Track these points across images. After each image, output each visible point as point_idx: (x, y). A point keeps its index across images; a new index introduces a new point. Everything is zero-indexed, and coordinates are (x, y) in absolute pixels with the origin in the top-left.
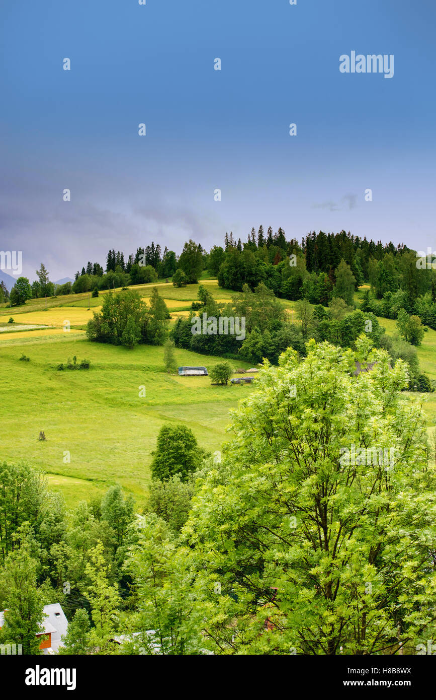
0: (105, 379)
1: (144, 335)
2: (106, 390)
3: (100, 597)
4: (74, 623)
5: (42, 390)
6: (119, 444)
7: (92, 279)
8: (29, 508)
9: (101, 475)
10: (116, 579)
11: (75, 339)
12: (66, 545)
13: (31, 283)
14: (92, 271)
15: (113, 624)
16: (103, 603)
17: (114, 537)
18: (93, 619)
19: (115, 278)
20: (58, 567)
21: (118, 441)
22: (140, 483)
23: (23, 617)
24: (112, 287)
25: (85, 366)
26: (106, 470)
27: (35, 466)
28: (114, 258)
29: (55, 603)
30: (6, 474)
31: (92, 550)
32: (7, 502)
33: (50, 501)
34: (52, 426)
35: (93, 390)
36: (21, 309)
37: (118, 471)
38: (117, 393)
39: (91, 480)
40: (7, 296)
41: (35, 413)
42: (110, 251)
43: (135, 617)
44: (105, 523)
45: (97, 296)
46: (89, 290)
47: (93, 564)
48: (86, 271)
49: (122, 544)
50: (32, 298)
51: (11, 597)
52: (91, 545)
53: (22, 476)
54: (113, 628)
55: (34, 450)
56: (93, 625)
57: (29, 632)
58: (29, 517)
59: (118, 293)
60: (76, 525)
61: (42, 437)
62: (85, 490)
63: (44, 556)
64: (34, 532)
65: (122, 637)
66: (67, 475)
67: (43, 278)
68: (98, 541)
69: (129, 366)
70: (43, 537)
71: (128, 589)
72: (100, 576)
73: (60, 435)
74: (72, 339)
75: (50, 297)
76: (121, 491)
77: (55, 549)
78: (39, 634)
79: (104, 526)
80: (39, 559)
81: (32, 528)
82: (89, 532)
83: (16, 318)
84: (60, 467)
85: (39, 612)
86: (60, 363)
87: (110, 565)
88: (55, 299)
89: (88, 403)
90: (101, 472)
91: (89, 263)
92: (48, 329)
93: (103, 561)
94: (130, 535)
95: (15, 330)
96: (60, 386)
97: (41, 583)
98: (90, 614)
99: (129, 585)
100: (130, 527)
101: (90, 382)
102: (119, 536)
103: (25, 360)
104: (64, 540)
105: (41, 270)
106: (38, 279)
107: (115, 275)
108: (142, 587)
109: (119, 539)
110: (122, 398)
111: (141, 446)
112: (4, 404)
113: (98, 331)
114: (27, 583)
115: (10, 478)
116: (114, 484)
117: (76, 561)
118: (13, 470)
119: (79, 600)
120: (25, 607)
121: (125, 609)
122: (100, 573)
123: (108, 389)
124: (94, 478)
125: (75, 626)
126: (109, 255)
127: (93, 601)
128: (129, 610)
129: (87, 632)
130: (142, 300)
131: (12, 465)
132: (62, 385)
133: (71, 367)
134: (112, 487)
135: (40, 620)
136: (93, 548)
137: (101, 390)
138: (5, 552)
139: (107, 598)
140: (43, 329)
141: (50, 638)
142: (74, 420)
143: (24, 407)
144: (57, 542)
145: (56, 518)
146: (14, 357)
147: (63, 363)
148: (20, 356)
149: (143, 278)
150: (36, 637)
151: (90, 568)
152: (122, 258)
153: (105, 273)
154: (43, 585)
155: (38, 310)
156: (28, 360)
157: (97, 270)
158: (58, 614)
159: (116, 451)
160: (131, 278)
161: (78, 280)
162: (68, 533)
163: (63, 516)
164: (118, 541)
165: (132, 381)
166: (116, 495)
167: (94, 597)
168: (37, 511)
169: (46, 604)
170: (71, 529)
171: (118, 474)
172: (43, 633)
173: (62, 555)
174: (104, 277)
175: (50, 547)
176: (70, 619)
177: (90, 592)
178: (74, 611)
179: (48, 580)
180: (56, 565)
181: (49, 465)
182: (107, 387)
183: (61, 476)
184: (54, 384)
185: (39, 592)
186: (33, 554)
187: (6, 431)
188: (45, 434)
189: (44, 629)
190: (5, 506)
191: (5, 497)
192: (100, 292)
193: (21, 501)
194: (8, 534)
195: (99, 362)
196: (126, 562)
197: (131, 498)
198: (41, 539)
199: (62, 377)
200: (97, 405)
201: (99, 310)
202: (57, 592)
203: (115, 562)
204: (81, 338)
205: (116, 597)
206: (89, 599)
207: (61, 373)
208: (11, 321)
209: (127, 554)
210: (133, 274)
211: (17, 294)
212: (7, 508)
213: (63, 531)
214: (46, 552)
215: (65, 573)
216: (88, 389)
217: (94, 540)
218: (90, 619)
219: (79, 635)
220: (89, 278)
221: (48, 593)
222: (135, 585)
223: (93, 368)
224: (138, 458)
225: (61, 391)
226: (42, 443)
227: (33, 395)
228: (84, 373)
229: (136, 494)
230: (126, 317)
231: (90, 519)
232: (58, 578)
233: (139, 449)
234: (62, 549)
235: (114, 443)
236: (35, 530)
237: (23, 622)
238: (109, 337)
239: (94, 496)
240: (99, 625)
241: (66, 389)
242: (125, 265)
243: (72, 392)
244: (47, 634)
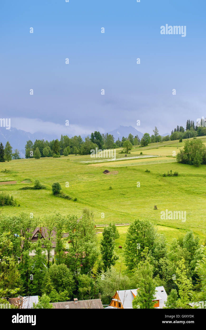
0: (185, 181)
1: (204, 160)
2: (186, 186)
3: (183, 284)
4: (170, 296)
5: (156, 186)
6: (192, 212)
7: (179, 134)
8: (149, 241)
9: (184, 226)
10: (190, 275)
11: (171, 162)
12: (167, 259)
13: (150, 136)
14: (179, 130)
15: (189, 297)
16: (184, 287)
17: (189, 256)
18: (179, 294)
19: (190, 133)
20: (163, 269)
21: (191, 210)
22: (202, 230)
23: (146, 292)
24: (188, 138)
25: (176, 175)
26: (186, 224)
27: (152, 222)
28: (190, 124)
29: (161, 286)
30: (139, 225)
31: (179, 261)
32: (139, 238)
33: (159, 238)
34: (160, 203)
35: (180, 186)
36: (146, 148)
37: (191, 225)
38: (191, 188)
39: (178, 229)
40: (139, 142)
41: (152, 197)
42: (188, 121)
43: (200, 295)
44: (185, 249)
45: (182, 142)
46: (178, 139)
47: (180, 268)
48: (176, 130)
49: (193, 259)
50: (151, 143)
51: (141, 283)
52: (178, 259)
53: (146, 226)
54: (188, 299)
55: (152, 214)
56: (179, 297)
57: (149, 299)
58: (149, 245)
59: (192, 141)
60: (171, 250)
61: (156, 208)
62: (176, 233)
63: (156, 264)
64: (151, 252)
65: (193, 303)
66: (167, 226)
67: (156, 134)
68: (182, 257)
69: (197, 175)
70: (156, 255)
71: (196, 281)
72: (183, 274)
73: (164, 207)
74: (170, 162)
75: (159, 142)
76: (193, 234)
77: (161, 260)
78: (154, 300)
79: (185, 251)
80: (154, 265)
81: (151, 251)
82: (177, 253)
83: (144, 152)
84: (164, 222)
85: (154, 290)
86: (164, 173)
87: (188, 269)
88: (162, 143)
89: (177, 192)
90: (183, 225)
91: (178, 126)
92: (158, 157)
93: (184, 267)
94: (197, 255)
95: (143, 158)
96: (164, 184)
97: (155, 277)
98: (178, 292)
99: (197, 279)
100: (197, 251)
101: (178, 182)
102: (192, 255)
103: (147, 171)
104: (166, 257)
105: (155, 130)
106: (154, 134)
107: (190, 132)
108: (204, 280)
109: (191, 257)
110: (193, 190)
111: (202, 213)
112: (138, 192)
113: (182, 158)
114: (148, 276)
115: (141, 227)
116: (190, 231)
117: (171, 267)
118: (142, 223)
119: (173, 285)
120: (147, 287)
121: (194, 290)
122: (183, 272)
123: (187, 186)
124: (180, 228)
125: (171, 297)
126: (187, 122)
127: (179, 286)
128: (196, 291)
129: (176, 300)
130: (203, 143)
131: (141, 221)
132: (165, 184)
133: (169, 175)
134: (188, 232)
135: (154, 293)
136: (180, 261)
137: (184, 186)
138: (138, 261)
139: (186, 284)
141: (159, 302)
142: (170, 200)
143: (147, 194)
144: (162, 257)
145: (162, 246)
146: (143, 170)
147: (166, 173)
148: (146, 170)
149: (204, 133)
150: (152, 302)
151: (178, 270)
152: (193, 124)
153: (185, 131)
154: (156, 277)
155: (154, 148)
156: (149, 172)
157: (181, 129)
158: (162, 291)
159: (190, 215)
160: (198, 133)
161: (172, 134)
162: (167, 253)
163: (165, 245)
164: (191, 258)
165: (198, 182)
166: (190, 236)
167: (180, 284)
168: (153, 242)
169: (157, 286)
170: (169, 251)
171: (191, 226)
172: (156, 300)
173: (164, 263)
174: (185, 133)
175: (159, 259)
176: (168, 294)
177: (178, 281)
178: (170, 290)
179: (158, 275)
180: (162, 268)
181: (159, 221)
182: (186, 185)
183: (164, 227)
184: (161, 183)
185: (154, 281)
186: (151, 263)
187: (139, 205)
188: (157, 207)
189: (156, 298)
190: (138, 240)
191: (138, 236)
192: (183, 140)
193: (146, 238)
194: (139, 253)
195: (182, 173)
196: (196, 268)
197: (197, 238)
198: (155, 256)
199: (165, 180)
200: (181, 193)
201: (182, 148)
202: (162, 281)
203: (190, 268)
204: (174, 161)
205: (190, 284)
206: (178, 285)
207: (165, 178)
208: (141, 154)
209: (197, 264)
210: (199, 131)
211: (144, 141)
212: (139, 241)
213: (165, 252)
214: (157, 262)
215: (166, 272)
216: (177, 186)
217: (180, 257)
218: (178, 294)
219: (173, 301)
220: (178, 133)
221: (158, 281)
222: (201, 279)
223: (180, 175)
224: (201, 218)
225: (165, 186)
226: (156, 211)
227: (151, 188)
228: (175, 178)
229: (200, 236)
230: (196, 152)
231: (178, 247)
232: (162, 274)
233: (202, 214)
234: (165, 260)
235: (190, 211)
236: (152, 251)
237: (146, 294)
238: (187, 161)
239: (180, 236)
240: (182, 297)
241: (167, 185)
242: (195, 127)
243: (170, 187)
244: (157, 300)
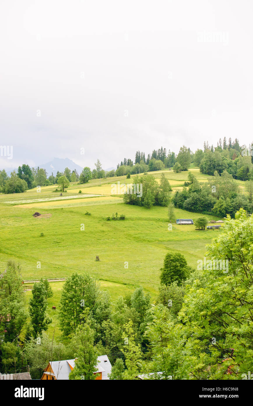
0: (134, 226)
1: (156, 201)
2: (135, 232)
3: (130, 352)
4: (115, 367)
5: (98, 232)
6: (141, 264)
7: (126, 168)
8: (90, 300)
9: (132, 281)
10: (139, 341)
11: (117, 202)
12: (111, 321)
13: (92, 170)
14: (127, 163)
15: (138, 368)
16: (132, 356)
17: (138, 317)
18: (126, 365)
19: (140, 167)
20: (106, 334)
21: (141, 262)
22: (154, 286)
23: (86, 363)
24: (138, 173)
25: (123, 218)
26: (134, 279)
27: (93, 276)
28: (139, 156)
29: (104, 355)
30: (77, 280)
31: (126, 325)
32: (77, 296)
33: (102, 296)
34: (103, 253)
35: (127, 232)
36: (86, 185)
37: (141, 279)
38: (141, 234)
39: (125, 284)
40: (78, 178)
41: (94, 245)
42: (137, 152)
43: (151, 364)
44: (133, 309)
45: (130, 178)
46: (125, 175)
47: (126, 333)
48: (123, 163)
49: (143, 321)
50: (92, 179)
51: (79, 351)
52: (125, 322)
53: (86, 281)
54: (137, 370)
55: (93, 266)
56: (126, 368)
57: (89, 371)
58: (90, 305)
59: (141, 176)
60: (116, 310)
61: (98, 259)
62: (122, 290)
63: (98, 328)
64: (92, 314)
65: (143, 375)
66: (112, 281)
67: (99, 168)
68: (130, 319)
69: (148, 218)
70: (98, 317)
71: (147, 347)
72: (131, 340)
73: (108, 258)
74: (115, 203)
75: (102, 179)
76: (143, 291)
77: (104, 323)
79: (133, 311)
80: (95, 330)
81: (91, 312)
82: (124, 314)
83: (83, 191)
84: (108, 276)
85: (95, 360)
86: (108, 216)
87: (136, 334)
88: (105, 179)
89: (124, 240)
90: (132, 280)
91: (125, 159)
92: (101, 196)
93: (132, 331)
94: (148, 317)
95: (83, 197)
96: (108, 230)
97: (97, 343)
98: (124, 361)
99: (147, 345)
100: (148, 311)
101: (125, 227)
102: (141, 317)
103: (87, 214)
104: (110, 319)
105: (97, 163)
106: (96, 168)
107: (140, 165)
108: (155, 347)
109: (141, 319)
110: (143, 237)
111: (154, 265)
112: (76, 240)
113: (130, 198)
114: (88, 343)
115: (79, 282)
116: (139, 287)
117: (116, 331)
118: (81, 278)
119: (118, 353)
120: (87, 357)
121: (145, 359)
122: (130, 338)
123: (136, 231)
124: (127, 283)
125: (116, 368)
126: (137, 154)
127: (126, 354)
128: (147, 360)
129: (123, 372)
130: (155, 180)
131: (80, 275)
132: (109, 229)
133: (114, 219)
134: (137, 288)
135: (95, 364)
136: (127, 323)
137: (132, 232)
138: (76, 325)
139: (134, 352)
140: (98, 197)
141: (101, 375)
142: (116, 249)
143: (87, 242)
144: (106, 320)
145: (105, 306)
146: (82, 213)
147: (110, 216)
148: (85, 212)
149: (156, 167)
150: (93, 375)
151: (125, 335)
152: (144, 156)
153: (134, 165)
154: (98, 344)
155: (95, 186)
156: (90, 214)
157: (129, 163)
158: (106, 361)
159: (140, 267)
160: (149, 168)
161: (118, 169)
162: (112, 315)
163: (109, 305)
164: (141, 320)
165: (150, 227)
166: (140, 293)
167: (127, 352)
168: (94, 301)
169: (99, 355)
170: (114, 312)
171: (141, 281)
172: (97, 372)
173: (108, 327)
174: (134, 167)
175: (102, 322)
176: (113, 364)
177: (124, 349)
178: (115, 360)
179: (100, 342)
180: (105, 333)
181: (101, 275)
182: (135, 230)
183: (108, 282)
184: (105, 228)
185: (95, 348)
186: (92, 326)
187: (77, 255)
188: (99, 257)
189: (98, 369)
190: (76, 299)
191: (76, 293)
192: (131, 176)
193: (85, 295)
194: (78, 315)
195: (130, 216)
196: (146, 332)
197: (148, 295)
198: (97, 318)
199: (109, 225)
200: (129, 241)
202: (105, 348)
203: (139, 332)
204: (120, 202)
205: (140, 352)
206: (124, 353)
207: (109, 222)
208: (80, 192)
209: (146, 327)
210: (150, 165)
211: (84, 176)
212: (77, 300)
213: (109, 313)
214: (99, 326)
215: (110, 338)
216: (124, 231)
217: (127, 319)
218: (124, 364)
219: (118, 374)
220: (125, 167)
221: (100, 349)
222: (151, 345)
223: (127, 219)
224: (153, 272)
225: (109, 232)
226: (97, 262)
227: (92, 235)
228: (122, 222)
229: (151, 293)
230: (146, 191)
231: (124, 306)
232: (106, 340)
233: (153, 266)
234: (109, 323)
235: (139, 263)
236: (93, 313)
237: (86, 366)
238: (136, 202)
239: (127, 293)
240: (129, 368)
241: (111, 231)
242: (146, 160)
243: (115, 233)
244: (99, 373)
